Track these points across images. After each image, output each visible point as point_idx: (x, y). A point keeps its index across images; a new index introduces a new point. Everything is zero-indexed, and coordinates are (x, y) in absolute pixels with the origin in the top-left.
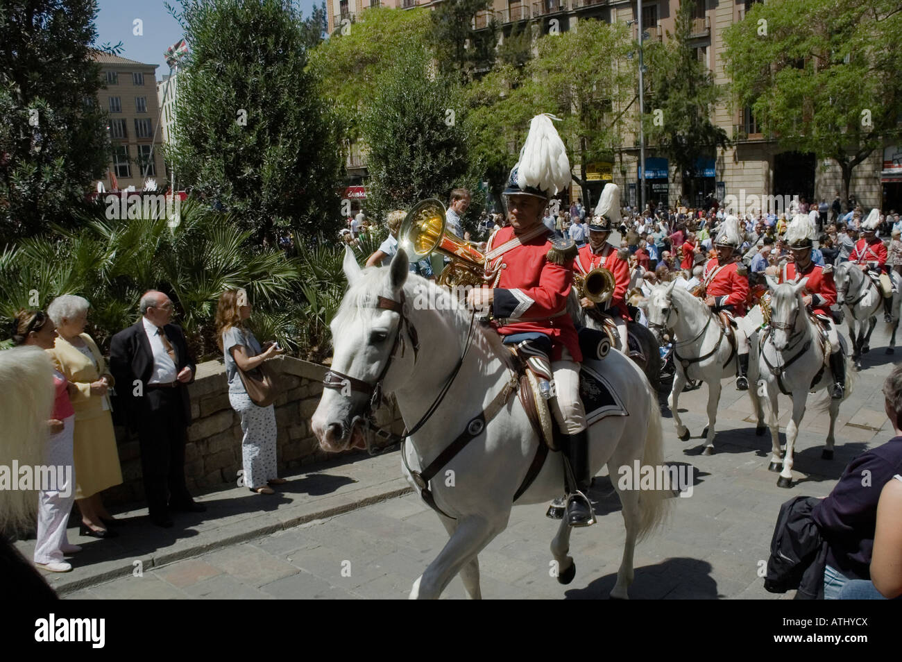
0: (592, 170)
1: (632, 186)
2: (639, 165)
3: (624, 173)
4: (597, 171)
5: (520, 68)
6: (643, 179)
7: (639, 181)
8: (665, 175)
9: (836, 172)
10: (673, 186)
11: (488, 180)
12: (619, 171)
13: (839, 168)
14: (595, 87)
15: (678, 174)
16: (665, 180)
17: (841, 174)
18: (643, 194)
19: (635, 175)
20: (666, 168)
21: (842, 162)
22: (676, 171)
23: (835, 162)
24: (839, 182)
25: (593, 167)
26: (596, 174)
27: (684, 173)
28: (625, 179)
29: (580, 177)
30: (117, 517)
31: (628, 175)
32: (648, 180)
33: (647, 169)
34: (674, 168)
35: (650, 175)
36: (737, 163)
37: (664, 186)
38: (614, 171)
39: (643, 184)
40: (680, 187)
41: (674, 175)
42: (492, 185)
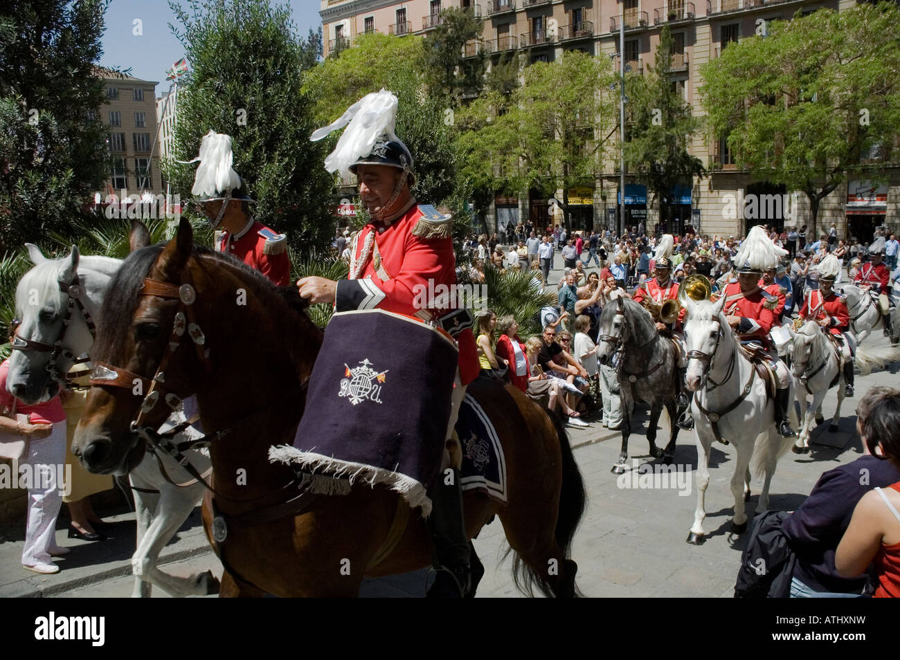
0: (574, 194)
1: (612, 211)
2: (619, 190)
3: (604, 198)
4: (579, 195)
5: (507, 96)
6: (623, 205)
7: (619, 206)
8: (643, 201)
9: (805, 203)
10: (650, 212)
11: (474, 201)
12: (599, 197)
13: (807, 200)
14: (578, 115)
15: (655, 201)
16: (643, 207)
17: (809, 205)
18: (622, 218)
19: (614, 201)
20: (644, 195)
21: (810, 193)
22: (654, 198)
23: (804, 194)
24: (808, 212)
25: (575, 192)
26: (578, 199)
27: (661, 200)
28: (605, 204)
29: (562, 202)
30: (106, 520)
31: (608, 201)
32: (627, 206)
33: (626, 195)
34: (652, 195)
35: (630, 201)
36: (712, 192)
37: (643, 212)
38: (595, 196)
39: (622, 210)
40: (658, 213)
41: (652, 202)
42: (477, 206)
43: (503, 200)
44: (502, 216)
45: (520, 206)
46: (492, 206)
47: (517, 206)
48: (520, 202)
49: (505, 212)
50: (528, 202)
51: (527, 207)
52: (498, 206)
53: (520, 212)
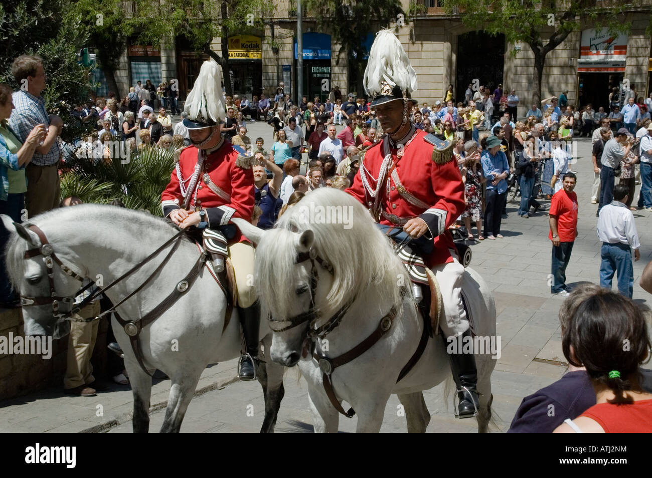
0: (236, 45)
1: (286, 69)
2: (295, 41)
3: (276, 51)
4: (243, 46)
6: (300, 60)
7: (295, 61)
8: (327, 55)
9: (528, 59)
10: (336, 69)
11: (96, 51)
12: (270, 49)
13: (531, 54)
15: (343, 55)
16: (326, 63)
17: (533, 61)
18: (300, 78)
19: (289, 54)
20: (328, 47)
21: (534, 46)
22: (340, 51)
23: (528, 46)
24: (531, 70)
25: (237, 41)
26: (242, 51)
27: (350, 54)
28: (278, 59)
29: (220, 54)
31: (281, 54)
32: (306, 61)
33: (305, 47)
34: (338, 47)
35: (309, 54)
36: (413, 43)
37: (325, 70)
38: (264, 47)
39: (299, 67)
40: (345, 72)
41: (338, 56)
42: (101, 57)
43: (139, 50)
44: (138, 73)
45: (163, 60)
46: (124, 59)
47: (158, 59)
48: (163, 55)
49: (143, 67)
50: (174, 54)
51: (174, 60)
52: (132, 58)
53: (164, 67)
